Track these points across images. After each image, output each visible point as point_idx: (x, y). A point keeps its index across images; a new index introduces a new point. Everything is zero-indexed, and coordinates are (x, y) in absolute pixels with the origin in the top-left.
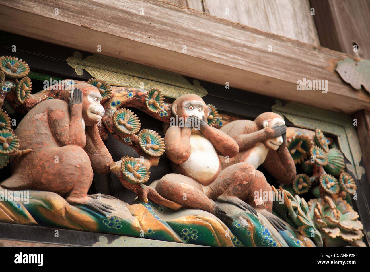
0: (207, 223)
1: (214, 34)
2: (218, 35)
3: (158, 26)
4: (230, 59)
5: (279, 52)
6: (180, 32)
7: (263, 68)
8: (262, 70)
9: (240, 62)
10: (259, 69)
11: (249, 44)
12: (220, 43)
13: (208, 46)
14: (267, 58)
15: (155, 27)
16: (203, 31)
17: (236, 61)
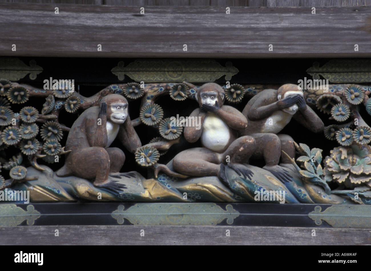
0: (205, 189)
1: (237, 26)
2: (241, 26)
3: (182, 33)
4: (248, 47)
5: (308, 26)
6: (202, 33)
7: (285, 47)
8: (283, 49)
9: (260, 47)
10: (279, 49)
11: (274, 26)
12: (242, 33)
13: (228, 39)
14: (292, 35)
15: (177, 35)
16: (226, 25)
17: (255, 47)
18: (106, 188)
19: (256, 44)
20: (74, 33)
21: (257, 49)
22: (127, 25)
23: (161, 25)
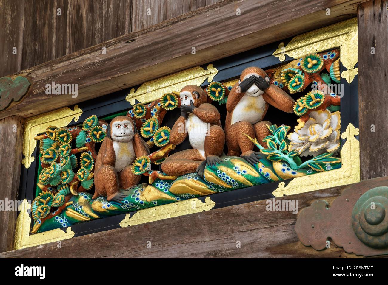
10: (235, 34)
13: (196, 39)
15: (157, 49)
17: (216, 39)
18: (112, 201)
19: (216, 37)
20: (89, 71)
21: (218, 40)
22: (123, 52)
23: (146, 44)
